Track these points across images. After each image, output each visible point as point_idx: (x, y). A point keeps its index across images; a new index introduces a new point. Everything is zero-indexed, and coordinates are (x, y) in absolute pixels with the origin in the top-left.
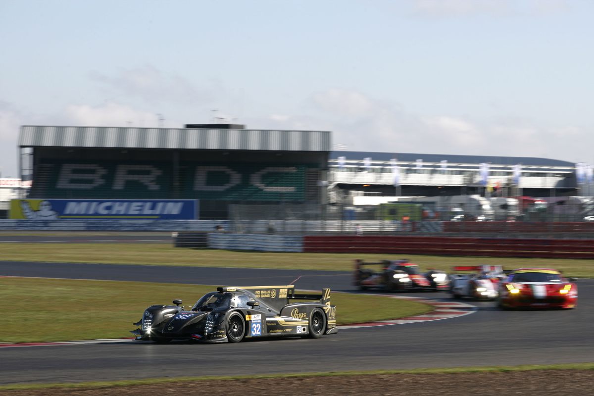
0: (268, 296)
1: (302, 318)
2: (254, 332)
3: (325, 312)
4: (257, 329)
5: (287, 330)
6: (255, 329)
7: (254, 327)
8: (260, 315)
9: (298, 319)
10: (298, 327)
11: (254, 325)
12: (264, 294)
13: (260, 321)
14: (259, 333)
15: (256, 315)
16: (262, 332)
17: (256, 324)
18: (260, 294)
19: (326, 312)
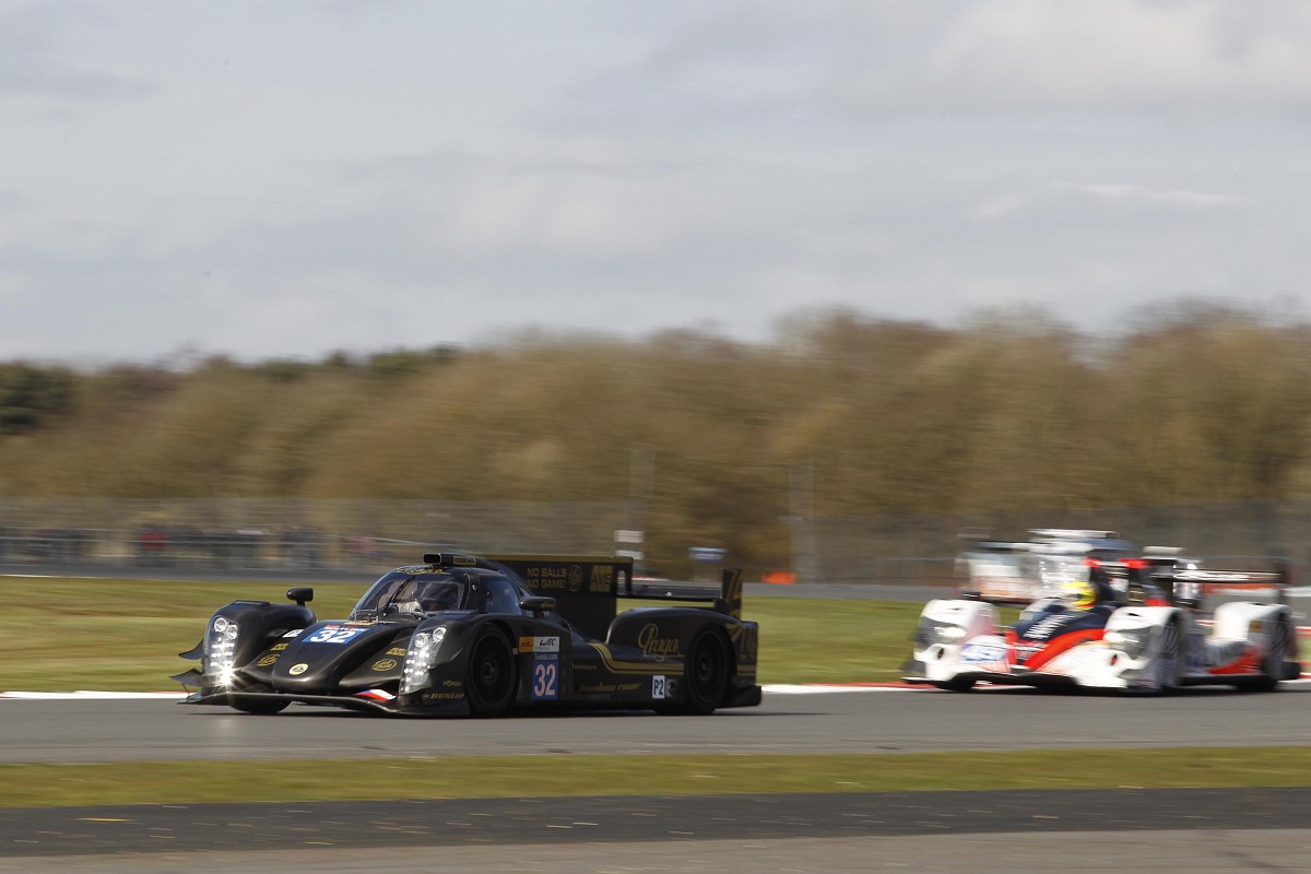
0: (560, 584)
1: (668, 653)
2: (539, 689)
3: (729, 637)
4: (547, 679)
5: (626, 687)
6: (541, 680)
7: (540, 671)
8: (558, 639)
9: (655, 656)
10: (655, 678)
11: (540, 667)
12: (551, 578)
13: (555, 657)
14: (553, 693)
15: (546, 639)
16: (559, 693)
17: (546, 663)
18: (540, 578)
19: (733, 639)
